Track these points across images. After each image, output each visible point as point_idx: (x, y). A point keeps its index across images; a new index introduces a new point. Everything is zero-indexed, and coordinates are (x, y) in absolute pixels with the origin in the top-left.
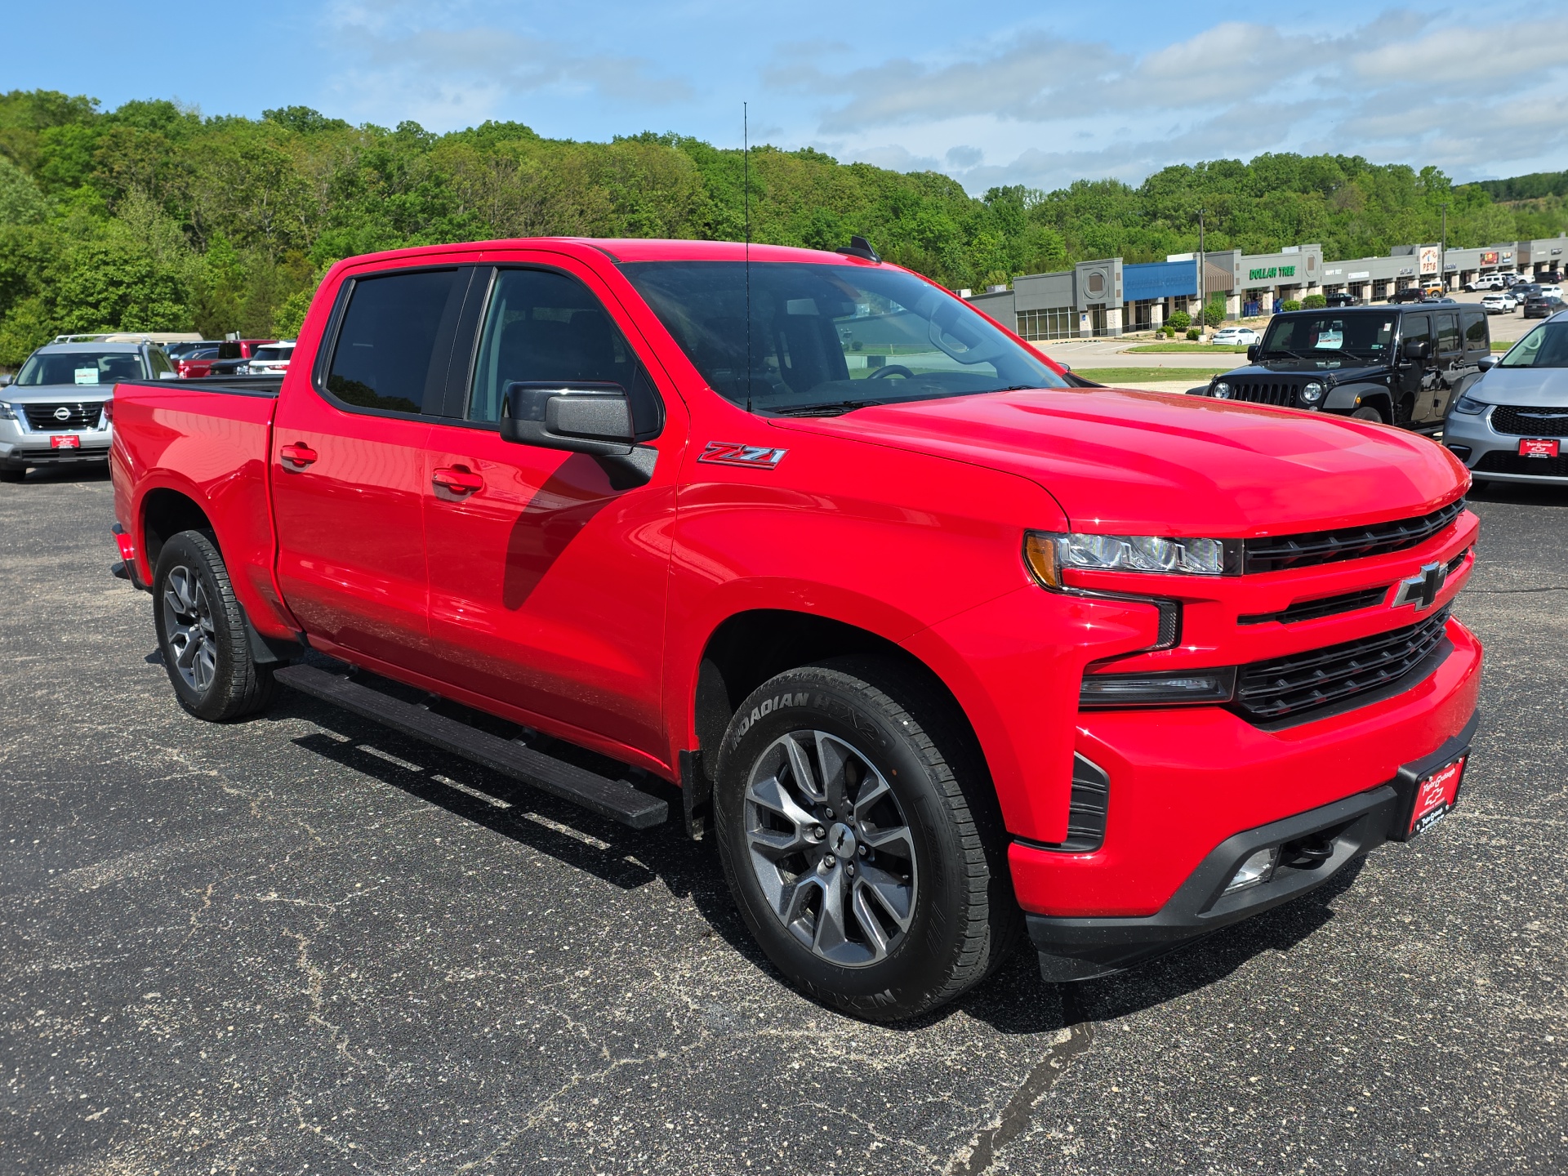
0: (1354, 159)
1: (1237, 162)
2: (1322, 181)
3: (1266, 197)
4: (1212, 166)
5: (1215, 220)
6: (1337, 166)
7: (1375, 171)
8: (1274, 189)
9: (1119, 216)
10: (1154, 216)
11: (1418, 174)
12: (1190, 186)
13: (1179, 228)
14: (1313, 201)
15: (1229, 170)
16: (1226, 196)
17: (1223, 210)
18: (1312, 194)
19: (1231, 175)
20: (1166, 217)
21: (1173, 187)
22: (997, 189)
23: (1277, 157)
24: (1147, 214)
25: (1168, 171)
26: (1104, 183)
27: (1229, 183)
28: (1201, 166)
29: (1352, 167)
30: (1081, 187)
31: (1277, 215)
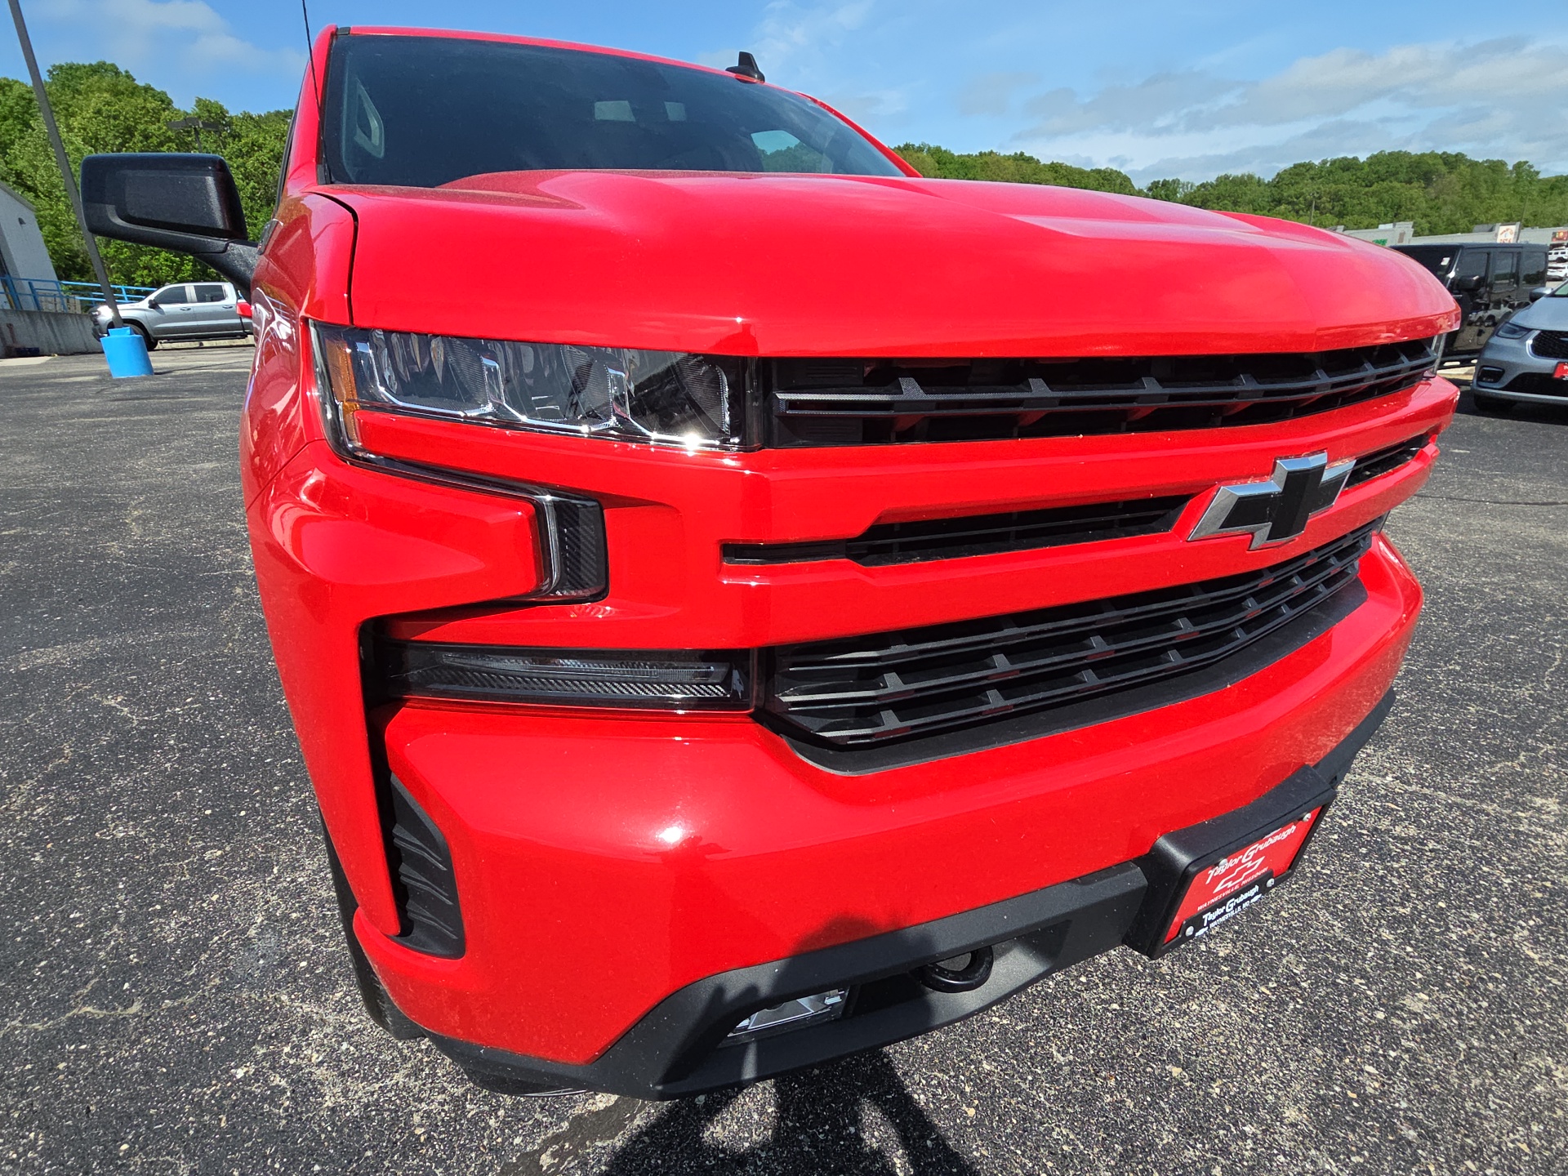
0: (1457, 155)
1: (1356, 159)
2: (1426, 174)
3: (1374, 187)
4: (1333, 162)
5: (1329, 206)
6: (1441, 161)
7: (1474, 165)
8: (1383, 180)
9: (1251, 202)
10: (1279, 202)
11: (1510, 168)
12: (1312, 179)
13: (1297, 212)
14: (1415, 191)
15: (1348, 165)
16: (1341, 186)
17: (1336, 197)
18: (1415, 184)
19: (1348, 170)
20: (1289, 203)
21: (1298, 179)
22: (1158, 182)
23: (1390, 154)
24: (1274, 200)
25: (1296, 166)
26: (1243, 176)
27: (1347, 175)
28: (1324, 162)
29: (1452, 162)
30: (1224, 180)
31: (1380, 202)
